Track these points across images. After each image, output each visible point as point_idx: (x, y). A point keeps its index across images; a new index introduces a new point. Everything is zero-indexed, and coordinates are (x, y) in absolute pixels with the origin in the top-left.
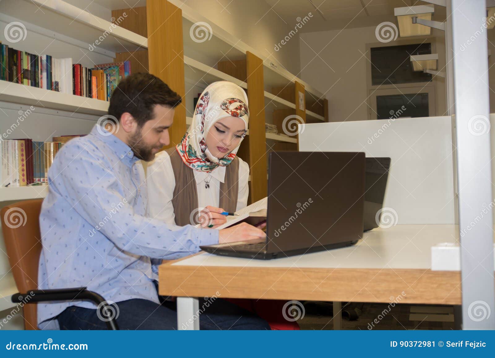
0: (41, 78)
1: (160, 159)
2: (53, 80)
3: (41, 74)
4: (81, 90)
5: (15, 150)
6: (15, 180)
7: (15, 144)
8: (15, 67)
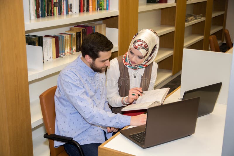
0: (63, 4)
1: (114, 64)
2: (69, 4)
3: (63, 2)
4: (83, 4)
5: (50, 44)
6: (51, 58)
7: (50, 41)
8: (50, 3)
